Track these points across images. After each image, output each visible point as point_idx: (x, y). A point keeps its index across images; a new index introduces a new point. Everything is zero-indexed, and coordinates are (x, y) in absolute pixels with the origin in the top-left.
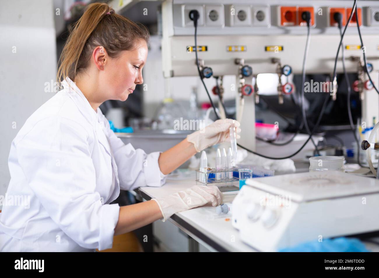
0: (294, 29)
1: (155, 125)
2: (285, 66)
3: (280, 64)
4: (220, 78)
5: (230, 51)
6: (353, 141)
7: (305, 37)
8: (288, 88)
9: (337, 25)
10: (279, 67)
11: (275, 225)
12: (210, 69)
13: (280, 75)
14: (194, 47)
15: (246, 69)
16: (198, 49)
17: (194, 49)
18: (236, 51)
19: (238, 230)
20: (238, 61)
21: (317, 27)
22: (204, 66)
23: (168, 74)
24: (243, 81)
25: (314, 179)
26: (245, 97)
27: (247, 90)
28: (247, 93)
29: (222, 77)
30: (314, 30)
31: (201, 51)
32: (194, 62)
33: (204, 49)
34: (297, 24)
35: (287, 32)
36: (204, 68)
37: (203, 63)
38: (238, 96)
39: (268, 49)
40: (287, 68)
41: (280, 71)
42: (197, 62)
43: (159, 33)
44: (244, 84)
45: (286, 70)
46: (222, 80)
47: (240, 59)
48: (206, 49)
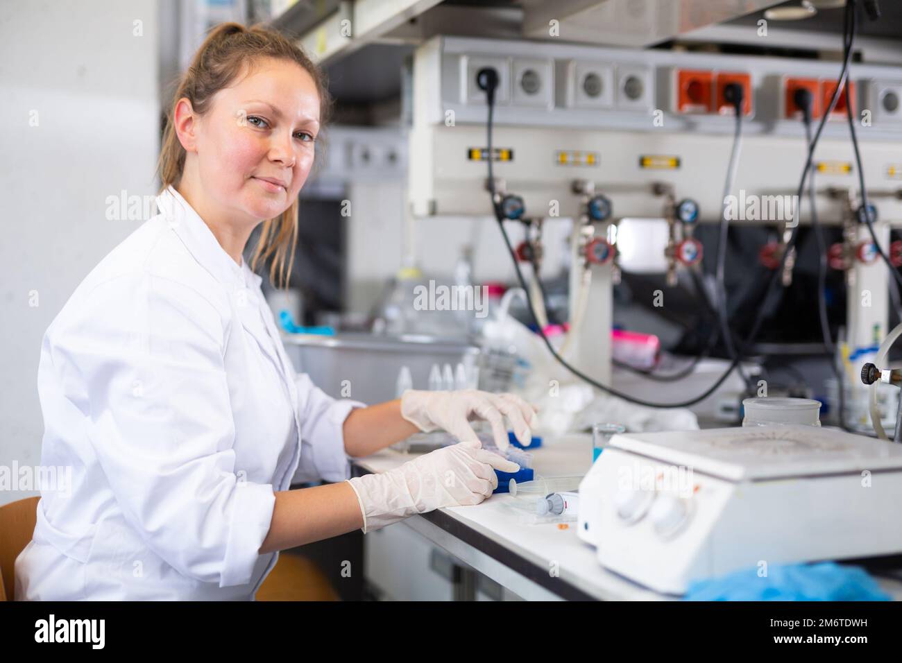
0: (707, 122)
1: (378, 326)
2: (683, 202)
3: (672, 197)
4: (536, 222)
5: (562, 163)
6: (830, 378)
7: (728, 142)
8: (688, 251)
9: (799, 115)
10: (671, 204)
11: (682, 530)
12: (520, 200)
13: (672, 221)
14: (483, 151)
15: (599, 203)
16: (494, 155)
17: (485, 155)
18: (576, 164)
19: (593, 548)
20: (579, 187)
21: (758, 118)
22: (506, 192)
23: (422, 209)
24: (590, 230)
25: (761, 439)
26: (593, 266)
27: (598, 251)
28: (598, 256)
29: (540, 221)
30: (749, 126)
31: (498, 159)
32: (482, 183)
33: (505, 155)
34: (713, 109)
35: (690, 127)
36: (506, 198)
37: (501, 186)
38: (576, 263)
39: (647, 162)
40: (689, 207)
41: (671, 212)
42: (490, 185)
43: (405, 116)
44: (592, 238)
45: (687, 211)
46: (539, 227)
47: (584, 182)
48: (510, 155)
